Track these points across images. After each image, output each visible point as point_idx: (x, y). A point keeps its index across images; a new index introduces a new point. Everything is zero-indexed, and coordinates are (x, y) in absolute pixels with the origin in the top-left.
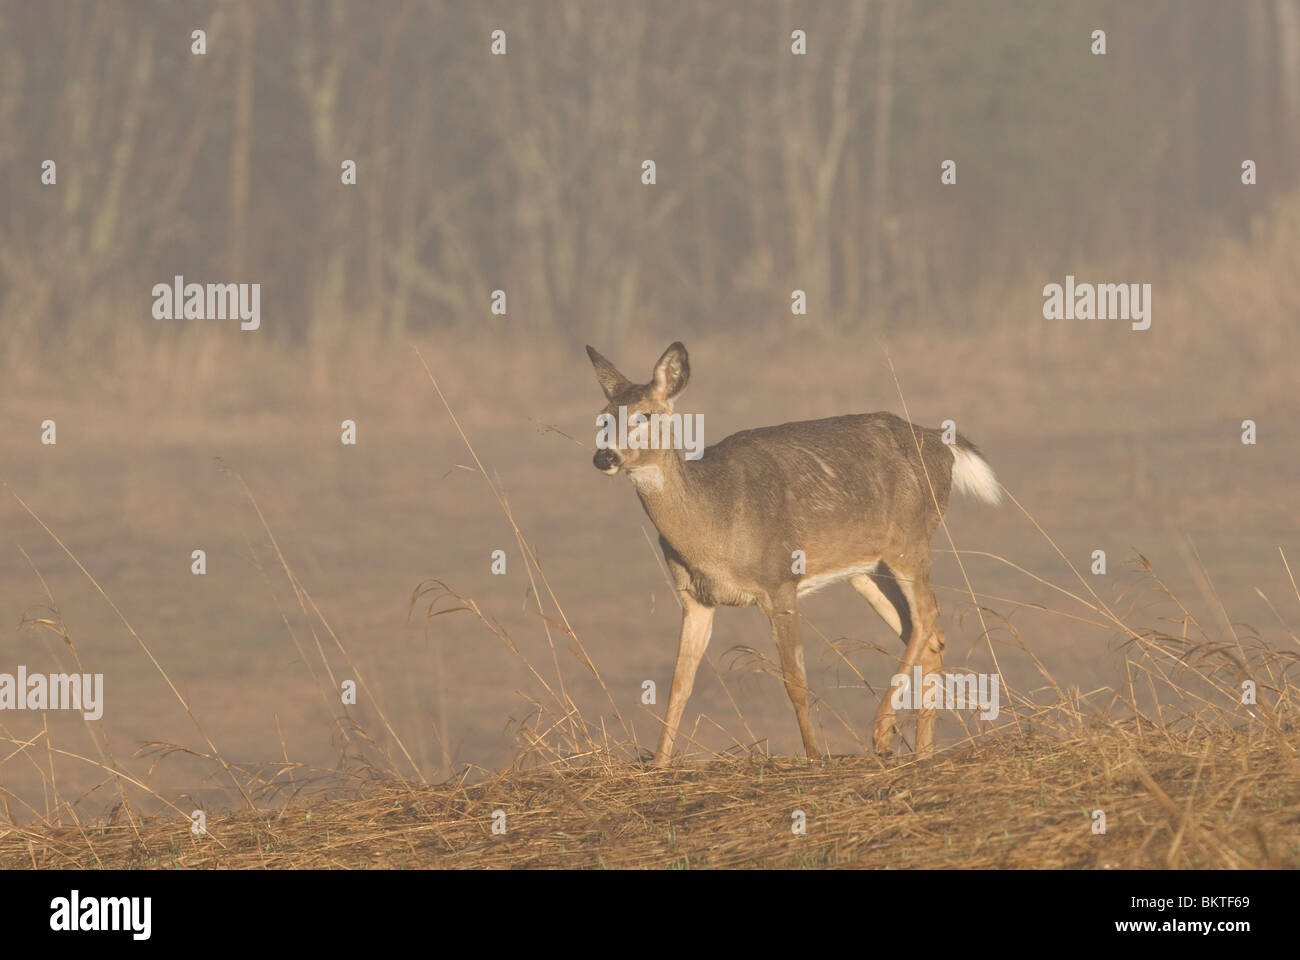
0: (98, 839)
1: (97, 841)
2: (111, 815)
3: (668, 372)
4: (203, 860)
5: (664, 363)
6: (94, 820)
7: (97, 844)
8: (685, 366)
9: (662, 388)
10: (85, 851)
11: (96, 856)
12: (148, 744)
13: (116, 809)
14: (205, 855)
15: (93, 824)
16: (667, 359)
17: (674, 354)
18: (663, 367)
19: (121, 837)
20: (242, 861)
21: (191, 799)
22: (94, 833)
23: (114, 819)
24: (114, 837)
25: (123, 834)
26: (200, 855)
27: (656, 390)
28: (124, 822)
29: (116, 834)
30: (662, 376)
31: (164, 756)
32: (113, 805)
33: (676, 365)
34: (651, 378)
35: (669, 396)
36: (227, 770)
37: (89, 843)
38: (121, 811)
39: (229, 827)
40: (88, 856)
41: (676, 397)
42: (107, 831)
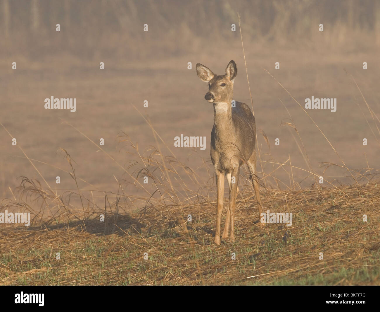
0: (308, 194)
1: (307, 195)
2: (312, 186)
3: (231, 70)
4: (342, 201)
5: (229, 67)
6: (306, 188)
7: (307, 196)
8: (236, 69)
9: (229, 77)
10: (303, 199)
11: (306, 200)
12: (323, 163)
13: (313, 184)
14: (342, 199)
15: (305, 189)
16: (229, 66)
17: (232, 64)
18: (229, 69)
19: (315, 194)
20: (354, 201)
21: (337, 181)
22: (306, 193)
23: (312, 188)
24: (312, 194)
25: (316, 192)
26: (341, 199)
27: (227, 76)
28: (316, 189)
29: (313, 193)
30: (228, 72)
31: (328, 167)
32: (312, 183)
33: (232, 68)
34: (225, 73)
35: (231, 79)
36: (349, 171)
37: (304, 196)
38: (314, 185)
39: (350, 190)
40: (304, 200)
41: (234, 80)
42: (310, 192)
